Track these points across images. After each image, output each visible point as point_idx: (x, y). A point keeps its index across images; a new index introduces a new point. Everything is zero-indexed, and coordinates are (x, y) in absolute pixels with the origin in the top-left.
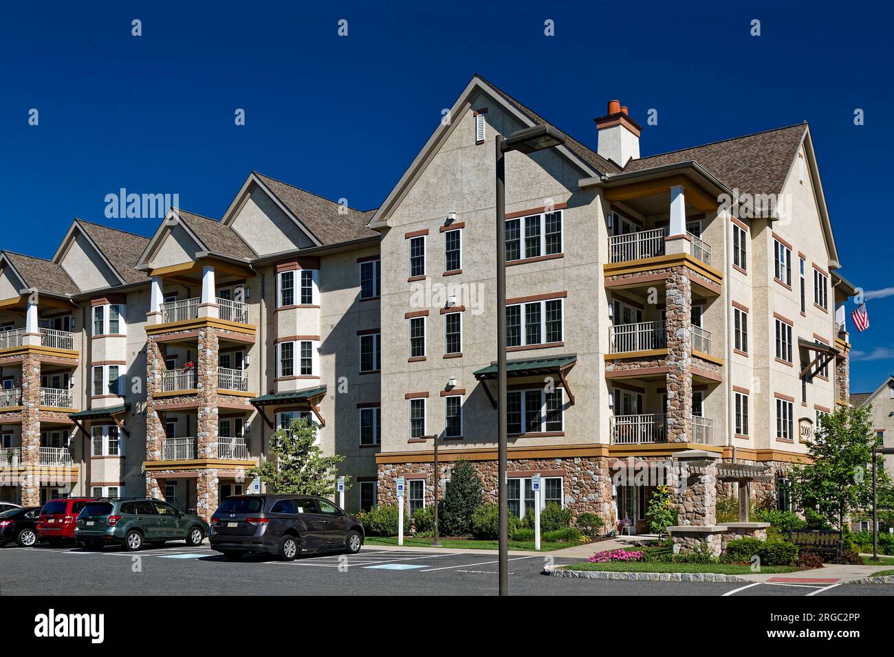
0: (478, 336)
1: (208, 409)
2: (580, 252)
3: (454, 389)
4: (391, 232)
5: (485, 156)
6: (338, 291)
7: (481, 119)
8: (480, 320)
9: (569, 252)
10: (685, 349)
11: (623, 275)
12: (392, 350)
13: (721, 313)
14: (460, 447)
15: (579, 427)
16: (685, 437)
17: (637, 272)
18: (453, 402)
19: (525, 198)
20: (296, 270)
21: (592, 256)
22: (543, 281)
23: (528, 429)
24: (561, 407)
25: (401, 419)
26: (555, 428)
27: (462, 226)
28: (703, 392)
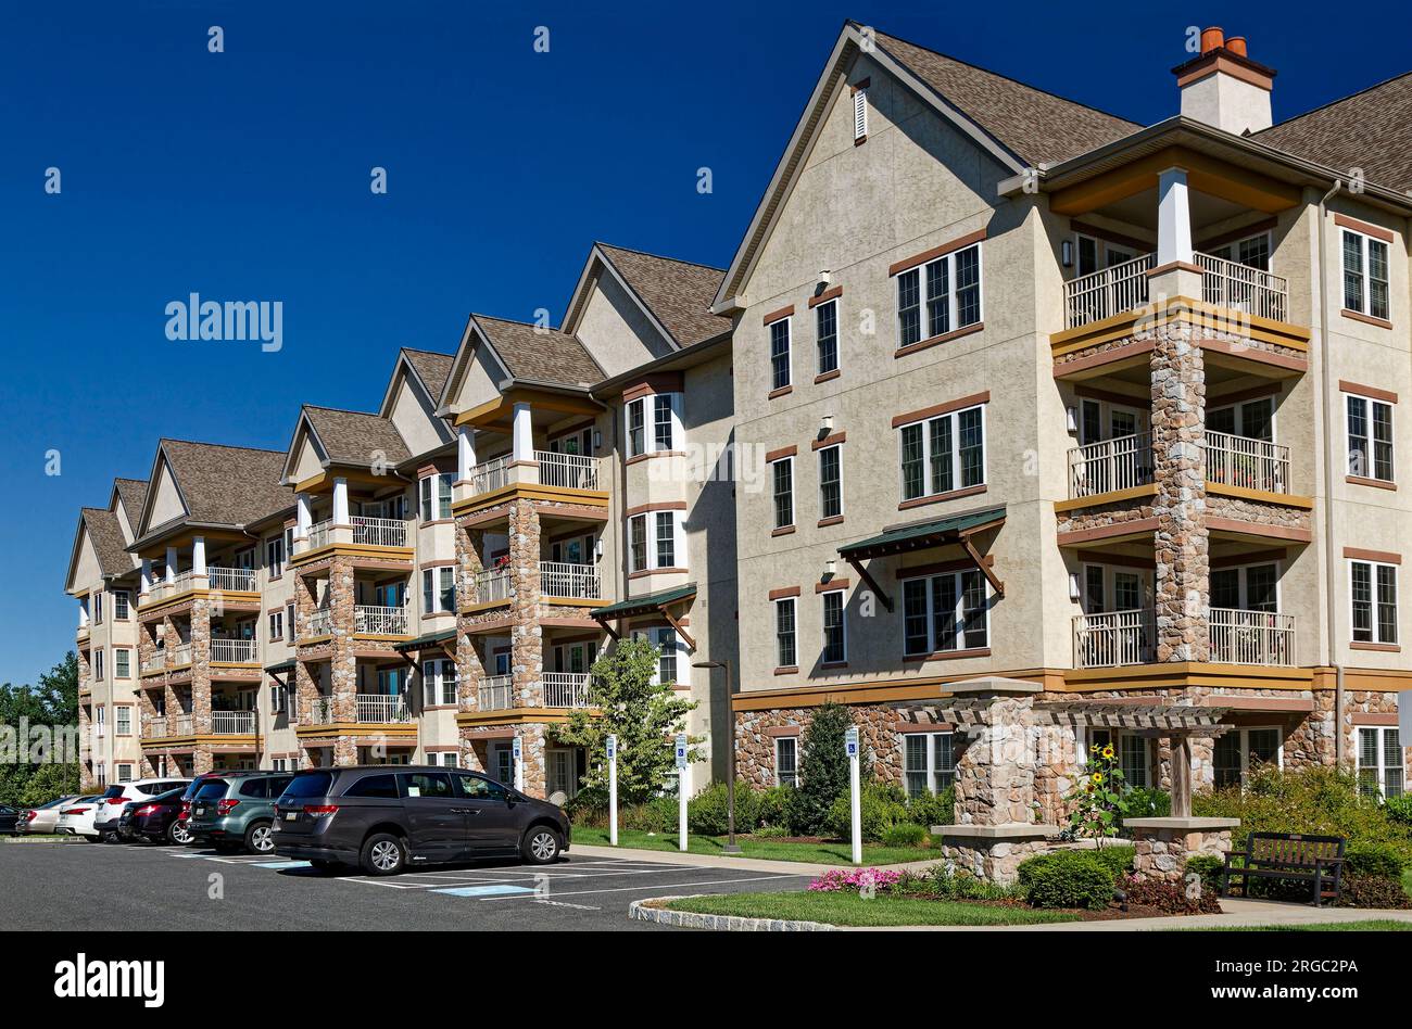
0: (864, 484)
1: (523, 630)
2: (1008, 315)
3: (834, 578)
4: (746, 316)
5: (867, 164)
6: (708, 425)
7: (861, 98)
8: (866, 454)
9: (992, 318)
10: (1185, 482)
11: (1082, 350)
12: (751, 518)
13: (1307, 407)
14: (844, 680)
15: (1013, 639)
16: (1187, 652)
17: (1104, 344)
18: (833, 601)
19: (925, 230)
20: (646, 395)
21: (1025, 322)
22: (956, 376)
23: (939, 645)
24: (984, 603)
25: (764, 634)
26: (977, 640)
27: (838, 292)
28: (1278, 563)
